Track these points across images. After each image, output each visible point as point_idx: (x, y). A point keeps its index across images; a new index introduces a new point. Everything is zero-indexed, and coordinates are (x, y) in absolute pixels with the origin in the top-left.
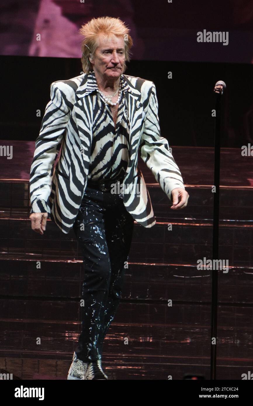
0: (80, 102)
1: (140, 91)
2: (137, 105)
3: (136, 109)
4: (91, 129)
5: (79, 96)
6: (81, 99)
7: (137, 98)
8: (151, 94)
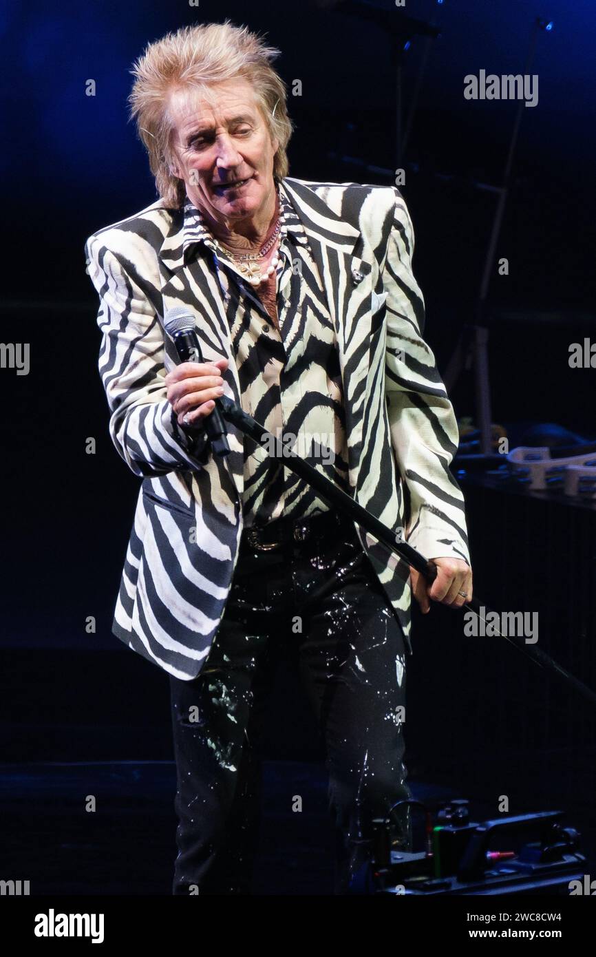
0: (176, 282)
1: (356, 226)
2: (352, 269)
3: (353, 284)
4: (229, 352)
5: (171, 264)
6: (178, 272)
7: (349, 249)
8: (393, 227)
